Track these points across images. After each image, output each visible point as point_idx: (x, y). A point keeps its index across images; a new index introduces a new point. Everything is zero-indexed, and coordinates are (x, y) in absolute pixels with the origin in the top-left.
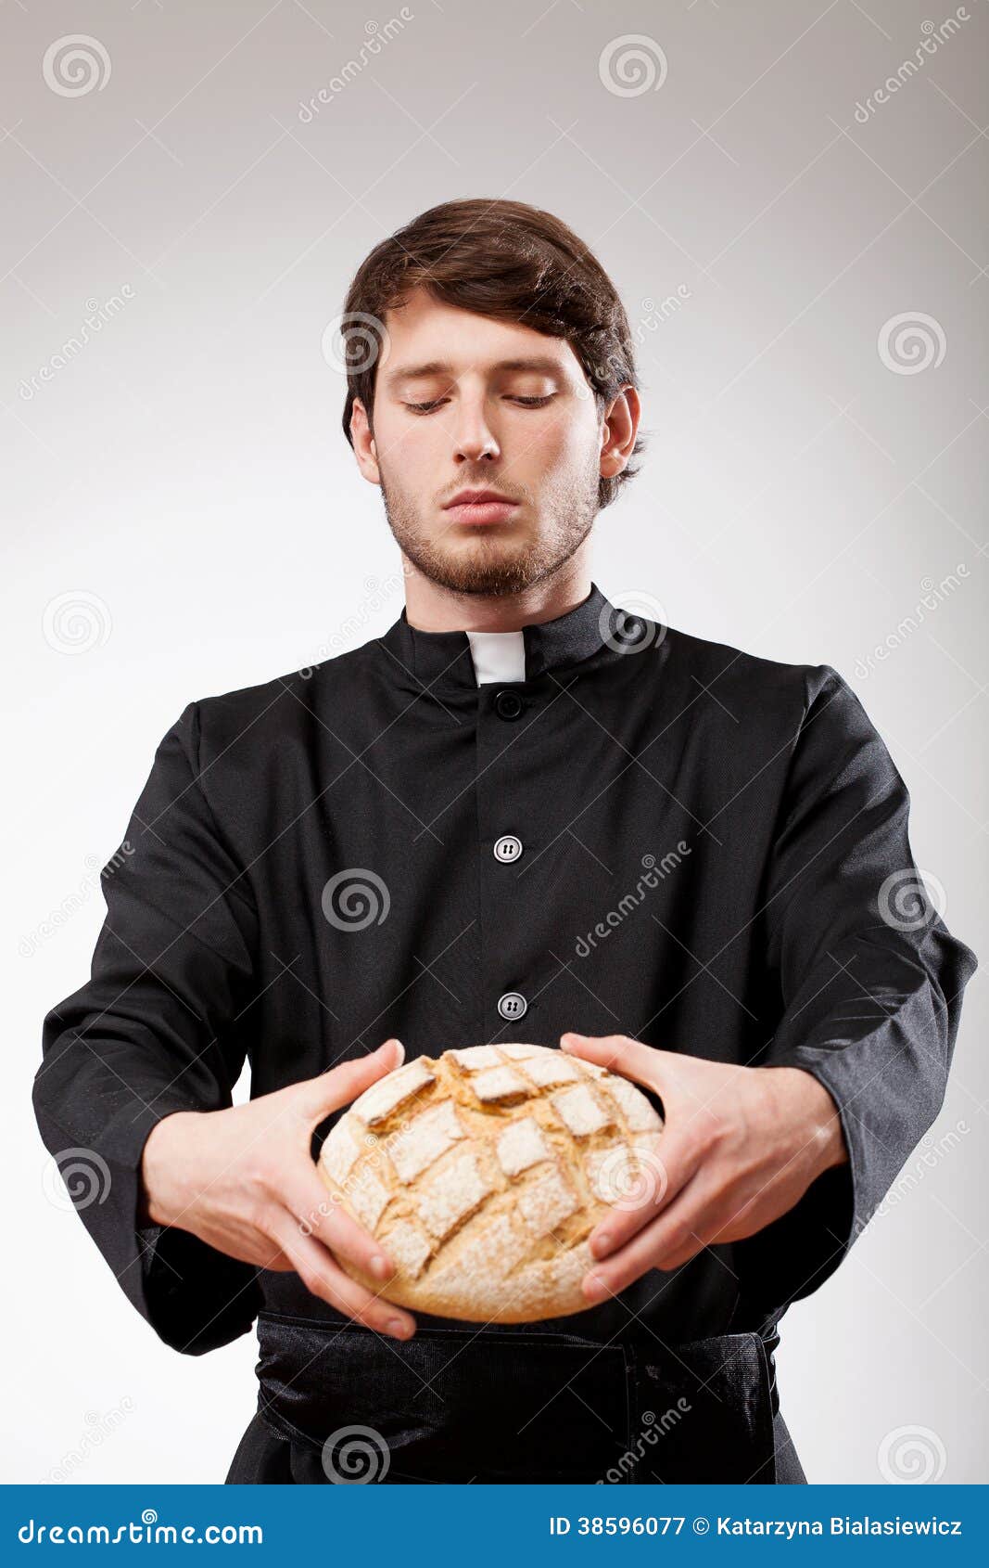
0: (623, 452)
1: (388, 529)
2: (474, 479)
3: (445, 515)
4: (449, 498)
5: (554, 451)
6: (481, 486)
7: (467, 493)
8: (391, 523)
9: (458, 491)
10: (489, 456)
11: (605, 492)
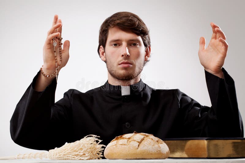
0: (148, 57)
1: (107, 69)
2: (125, 60)
3: (120, 66)
4: (120, 63)
5: (138, 55)
6: (126, 61)
7: (124, 62)
8: (107, 68)
9: (122, 62)
10: (128, 56)
11: (144, 64)
